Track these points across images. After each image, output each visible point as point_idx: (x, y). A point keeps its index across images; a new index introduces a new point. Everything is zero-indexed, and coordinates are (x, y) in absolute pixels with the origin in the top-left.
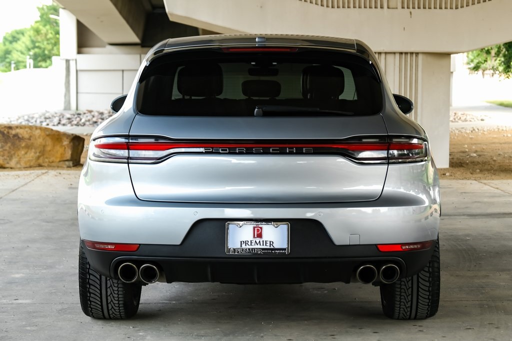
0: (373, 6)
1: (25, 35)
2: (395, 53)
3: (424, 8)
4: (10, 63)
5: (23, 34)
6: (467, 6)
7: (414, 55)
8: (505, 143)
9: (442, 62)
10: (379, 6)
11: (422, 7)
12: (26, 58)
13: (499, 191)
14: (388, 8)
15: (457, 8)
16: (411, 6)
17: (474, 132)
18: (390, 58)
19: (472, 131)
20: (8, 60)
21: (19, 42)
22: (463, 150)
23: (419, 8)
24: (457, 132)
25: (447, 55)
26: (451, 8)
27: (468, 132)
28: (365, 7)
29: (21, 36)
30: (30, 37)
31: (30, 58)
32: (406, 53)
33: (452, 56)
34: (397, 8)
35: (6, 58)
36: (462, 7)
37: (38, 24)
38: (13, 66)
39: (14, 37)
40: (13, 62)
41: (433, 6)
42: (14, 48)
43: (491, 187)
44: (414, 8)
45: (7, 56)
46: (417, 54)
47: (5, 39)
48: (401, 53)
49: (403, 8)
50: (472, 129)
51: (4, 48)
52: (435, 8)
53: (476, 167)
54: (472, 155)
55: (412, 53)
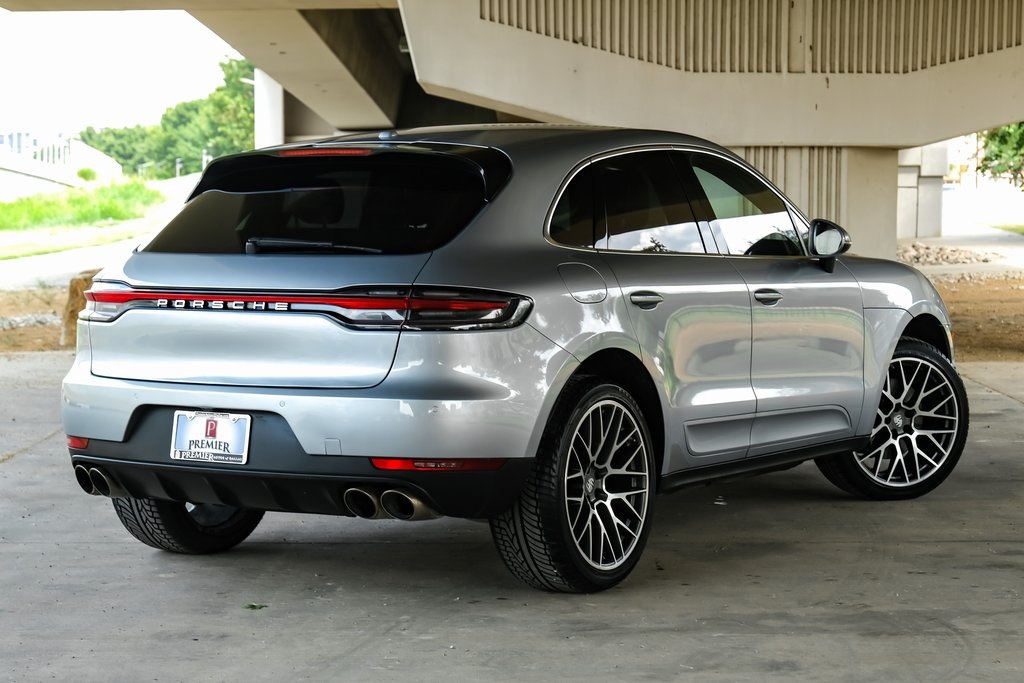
0: (764, 69)
1: (200, 112)
2: (801, 148)
3: (851, 71)
4: (173, 162)
5: (196, 110)
6: (922, 68)
7: (834, 151)
9: (885, 162)
10: (773, 68)
11: (846, 70)
12: (202, 154)
14: (789, 71)
15: (905, 71)
16: (828, 69)
18: (793, 156)
20: (170, 157)
21: (191, 126)
23: (841, 71)
25: (892, 151)
26: (896, 72)
28: (750, 71)
29: (192, 114)
30: (208, 115)
31: (208, 154)
32: (820, 148)
33: (900, 152)
34: (803, 72)
35: (167, 153)
36: (915, 69)
37: (221, 93)
38: (179, 167)
39: (181, 116)
40: (178, 160)
41: (864, 69)
42: (181, 136)
44: (832, 71)
45: (170, 149)
46: (839, 149)
47: (166, 118)
48: (812, 148)
49: (814, 71)
51: (164, 135)
52: (869, 71)
55: (830, 148)
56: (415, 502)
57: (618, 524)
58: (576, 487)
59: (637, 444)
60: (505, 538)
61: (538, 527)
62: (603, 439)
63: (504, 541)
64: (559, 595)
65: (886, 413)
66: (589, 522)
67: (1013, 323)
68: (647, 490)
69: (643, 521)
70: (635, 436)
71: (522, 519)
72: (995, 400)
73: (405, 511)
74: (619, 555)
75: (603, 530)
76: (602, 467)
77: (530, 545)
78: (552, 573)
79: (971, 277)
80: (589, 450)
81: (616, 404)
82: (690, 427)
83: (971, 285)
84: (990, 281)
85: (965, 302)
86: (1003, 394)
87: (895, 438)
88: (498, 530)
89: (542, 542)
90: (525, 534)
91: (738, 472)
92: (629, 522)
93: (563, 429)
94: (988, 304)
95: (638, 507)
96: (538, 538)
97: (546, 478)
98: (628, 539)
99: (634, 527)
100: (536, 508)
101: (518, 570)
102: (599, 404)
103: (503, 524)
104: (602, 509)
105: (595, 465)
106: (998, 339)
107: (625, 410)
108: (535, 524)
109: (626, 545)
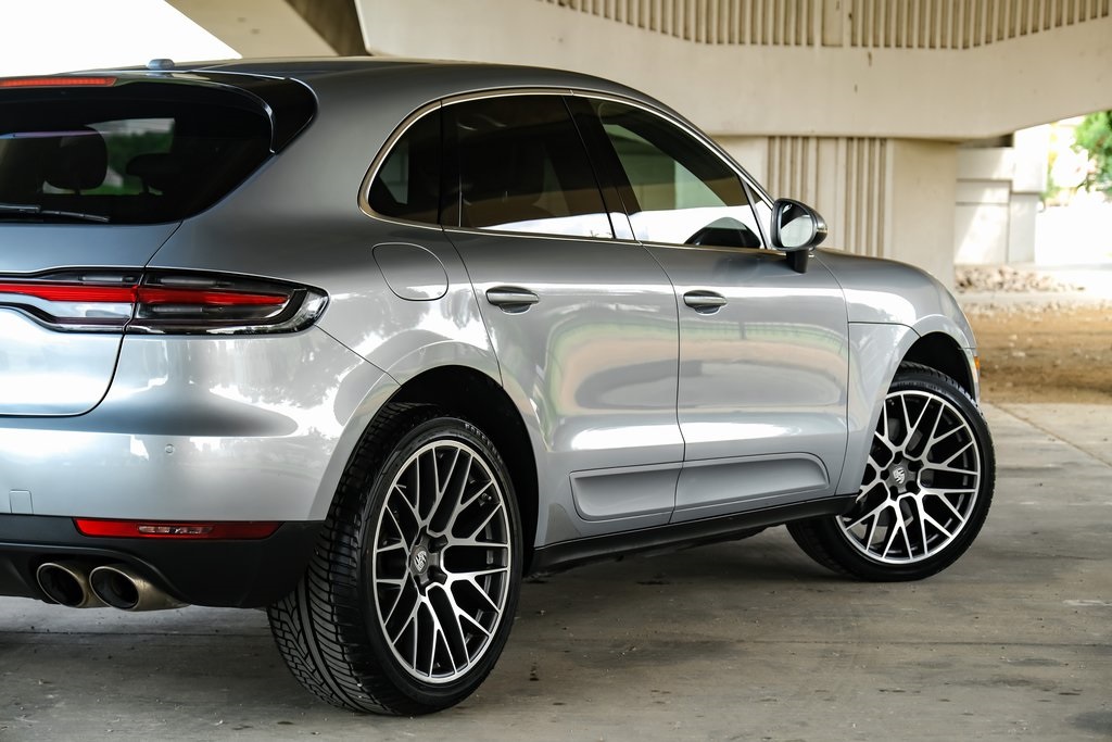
7: (878, 143)
8: (1099, 334)
13: (1027, 424)
17: (1048, 310)
18: (827, 149)
19: (1045, 310)
22: (1004, 344)
24: (1013, 310)
27: (1036, 310)
34: (841, 46)
43: (1017, 416)
50: (1045, 306)
53: (1009, 377)
54: (1015, 354)
56: (141, 584)
57: (461, 617)
58: (393, 564)
59: (494, 503)
60: (288, 636)
61: (332, 622)
62: (439, 496)
63: (287, 640)
64: (371, 717)
65: (882, 464)
66: (414, 614)
67: (1098, 358)
68: (508, 569)
69: (501, 612)
70: (491, 491)
71: (310, 609)
72: (1057, 451)
73: (127, 597)
74: (460, 661)
75: (437, 626)
76: (439, 535)
77: (322, 646)
78: (355, 687)
79: (1059, 306)
80: (416, 511)
81: (460, 446)
82: (579, 480)
83: (1058, 314)
84: (1082, 311)
85: (1047, 334)
86: (1069, 443)
87: (894, 497)
88: (278, 624)
89: (337, 642)
90: (314, 630)
91: (655, 543)
92: (480, 614)
93: (371, 482)
94: (1074, 337)
95: (494, 594)
96: (333, 637)
97: (344, 550)
98: (477, 638)
99: (486, 622)
100: (329, 593)
101: (310, 682)
102: (433, 446)
103: (284, 617)
104: (437, 596)
105: (428, 532)
106: (1077, 377)
107: (474, 454)
108: (328, 617)
109: (473, 648)
